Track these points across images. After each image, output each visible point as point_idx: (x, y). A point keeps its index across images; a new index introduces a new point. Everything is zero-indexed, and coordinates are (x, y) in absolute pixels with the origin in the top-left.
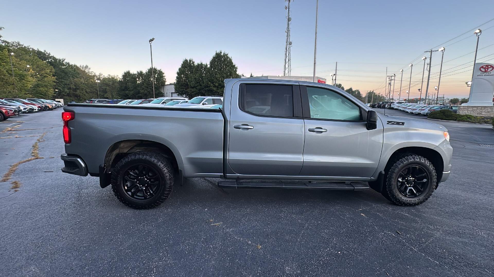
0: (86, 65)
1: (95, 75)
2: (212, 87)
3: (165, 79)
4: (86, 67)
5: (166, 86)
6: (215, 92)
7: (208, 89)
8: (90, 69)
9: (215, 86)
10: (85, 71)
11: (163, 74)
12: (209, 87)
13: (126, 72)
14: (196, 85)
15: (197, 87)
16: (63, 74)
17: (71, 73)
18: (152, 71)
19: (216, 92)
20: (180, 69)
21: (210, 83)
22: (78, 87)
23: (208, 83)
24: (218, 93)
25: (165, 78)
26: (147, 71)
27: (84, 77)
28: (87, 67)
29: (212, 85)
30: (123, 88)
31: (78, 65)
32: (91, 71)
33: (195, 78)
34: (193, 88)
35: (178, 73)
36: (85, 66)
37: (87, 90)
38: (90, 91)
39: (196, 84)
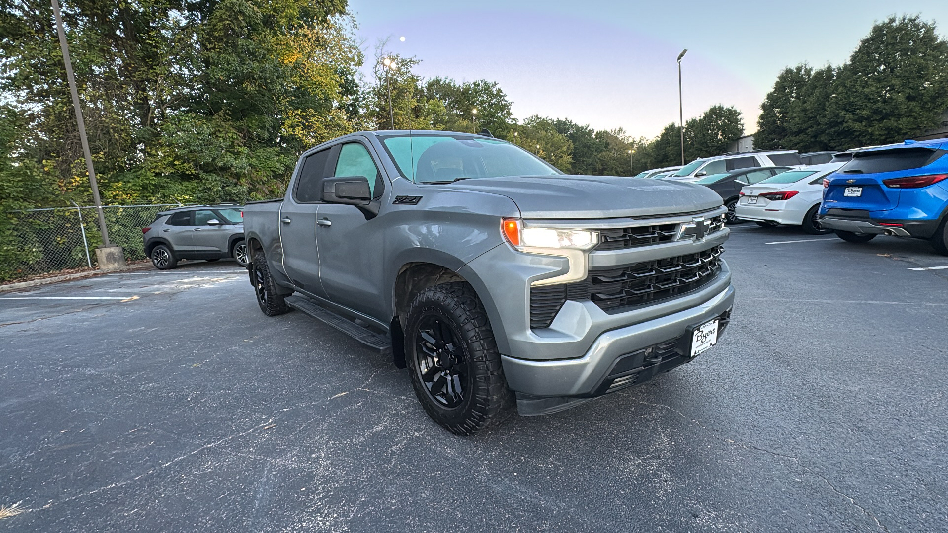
0: (620, 128)
1: (634, 141)
2: (850, 123)
3: (742, 125)
4: (619, 131)
5: (742, 141)
6: (859, 135)
7: (837, 128)
8: (624, 132)
9: (860, 120)
10: (618, 138)
11: (739, 114)
12: (842, 123)
13: (667, 126)
14: (804, 126)
15: (807, 129)
16: (585, 150)
17: (594, 146)
18: (716, 113)
19: (862, 134)
20: (770, 96)
21: (843, 112)
22: (606, 167)
23: (837, 116)
24: (872, 134)
25: (742, 122)
26: (703, 115)
27: (617, 148)
28: (621, 130)
29: (849, 116)
30: (660, 158)
31: (609, 131)
32: (627, 135)
33: (805, 110)
34: (797, 133)
35: (764, 106)
36: (618, 129)
37: (618, 169)
38: (622, 170)
39: (804, 122)
